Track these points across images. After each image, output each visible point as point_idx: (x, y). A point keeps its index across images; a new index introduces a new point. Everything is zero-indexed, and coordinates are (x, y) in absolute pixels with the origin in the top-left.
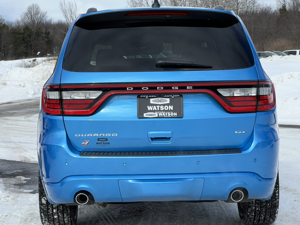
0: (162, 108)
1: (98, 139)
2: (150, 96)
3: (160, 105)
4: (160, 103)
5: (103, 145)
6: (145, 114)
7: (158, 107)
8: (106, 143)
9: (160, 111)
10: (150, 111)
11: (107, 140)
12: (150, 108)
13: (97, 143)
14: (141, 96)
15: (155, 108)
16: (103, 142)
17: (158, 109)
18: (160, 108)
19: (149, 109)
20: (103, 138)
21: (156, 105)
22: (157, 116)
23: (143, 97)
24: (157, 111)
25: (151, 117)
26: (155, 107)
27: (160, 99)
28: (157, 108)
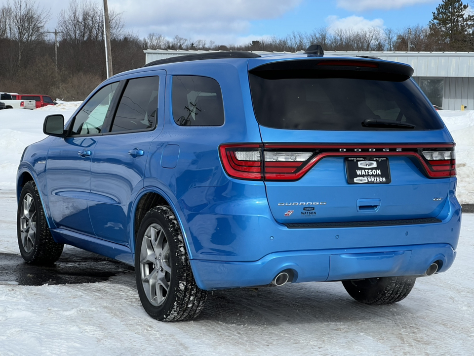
0: (371, 173)
1: (304, 208)
2: (358, 159)
3: (368, 169)
4: (368, 167)
5: (308, 214)
6: (355, 179)
7: (367, 171)
8: (312, 213)
9: (369, 175)
10: (360, 176)
11: (314, 210)
12: (359, 172)
13: (302, 213)
14: (350, 159)
15: (363, 173)
16: (309, 211)
17: (367, 174)
18: (368, 172)
19: (358, 174)
20: (309, 207)
21: (365, 169)
22: (367, 181)
23: (351, 160)
24: (366, 176)
25: (361, 182)
26: (363, 171)
27: (367, 162)
28: (365, 172)
